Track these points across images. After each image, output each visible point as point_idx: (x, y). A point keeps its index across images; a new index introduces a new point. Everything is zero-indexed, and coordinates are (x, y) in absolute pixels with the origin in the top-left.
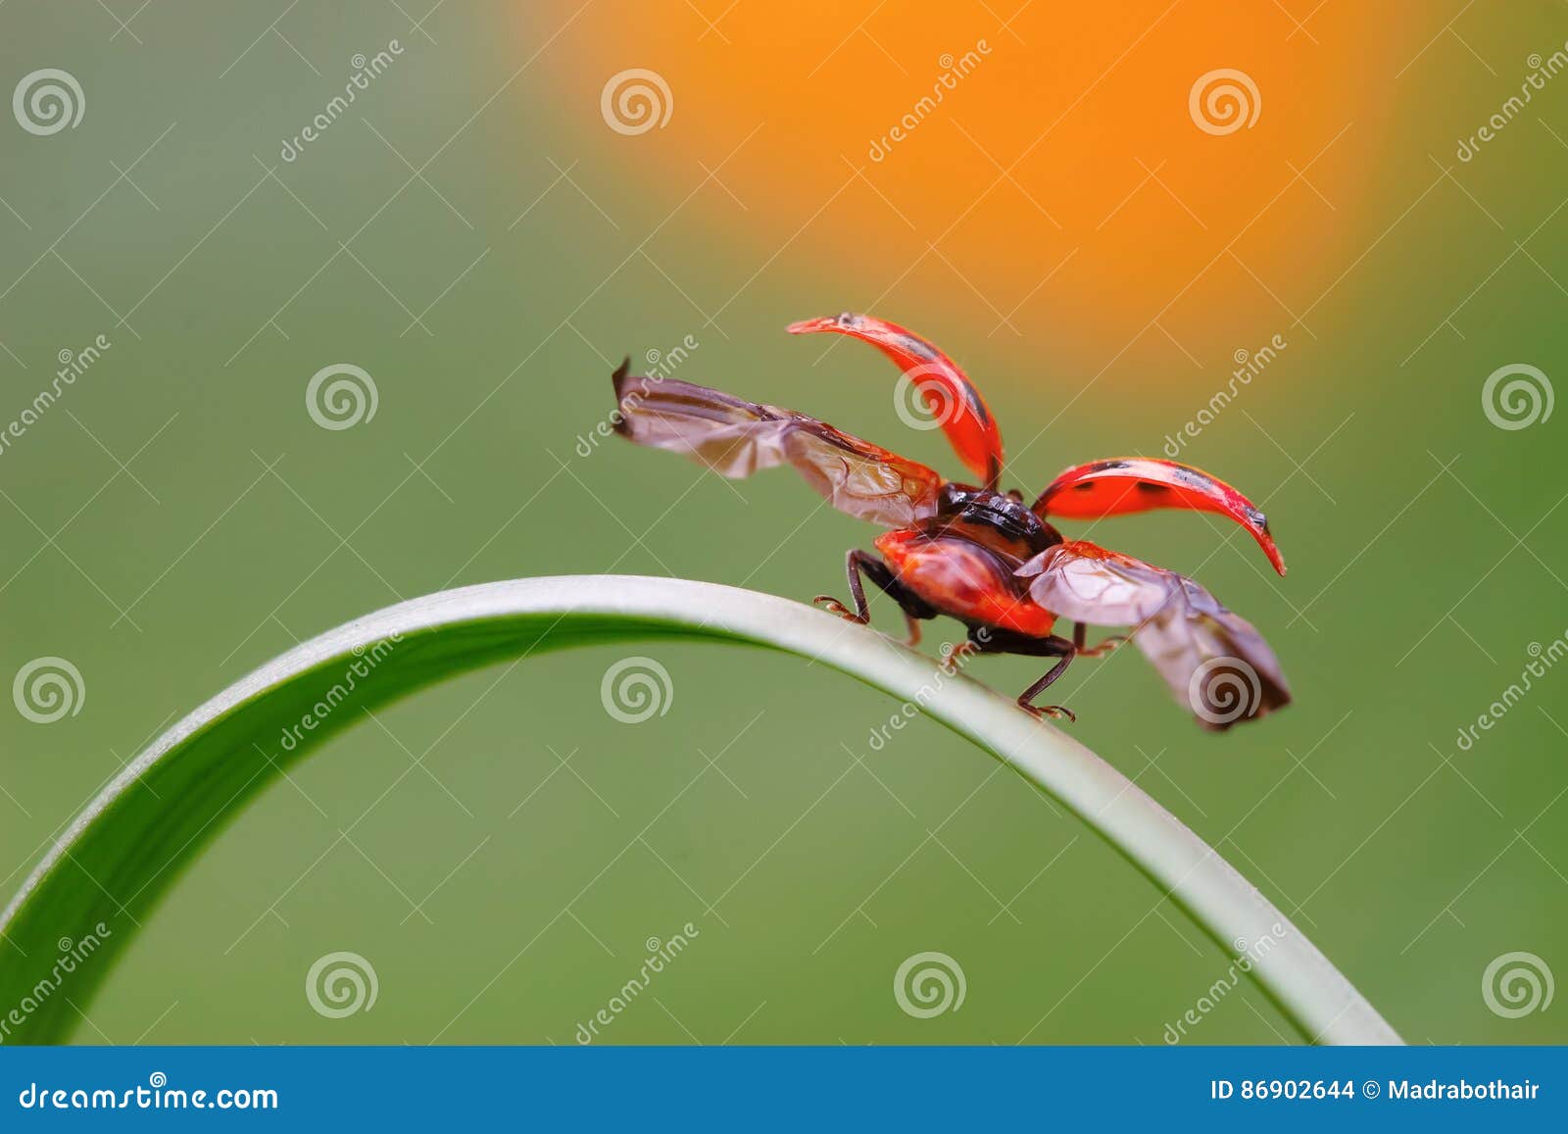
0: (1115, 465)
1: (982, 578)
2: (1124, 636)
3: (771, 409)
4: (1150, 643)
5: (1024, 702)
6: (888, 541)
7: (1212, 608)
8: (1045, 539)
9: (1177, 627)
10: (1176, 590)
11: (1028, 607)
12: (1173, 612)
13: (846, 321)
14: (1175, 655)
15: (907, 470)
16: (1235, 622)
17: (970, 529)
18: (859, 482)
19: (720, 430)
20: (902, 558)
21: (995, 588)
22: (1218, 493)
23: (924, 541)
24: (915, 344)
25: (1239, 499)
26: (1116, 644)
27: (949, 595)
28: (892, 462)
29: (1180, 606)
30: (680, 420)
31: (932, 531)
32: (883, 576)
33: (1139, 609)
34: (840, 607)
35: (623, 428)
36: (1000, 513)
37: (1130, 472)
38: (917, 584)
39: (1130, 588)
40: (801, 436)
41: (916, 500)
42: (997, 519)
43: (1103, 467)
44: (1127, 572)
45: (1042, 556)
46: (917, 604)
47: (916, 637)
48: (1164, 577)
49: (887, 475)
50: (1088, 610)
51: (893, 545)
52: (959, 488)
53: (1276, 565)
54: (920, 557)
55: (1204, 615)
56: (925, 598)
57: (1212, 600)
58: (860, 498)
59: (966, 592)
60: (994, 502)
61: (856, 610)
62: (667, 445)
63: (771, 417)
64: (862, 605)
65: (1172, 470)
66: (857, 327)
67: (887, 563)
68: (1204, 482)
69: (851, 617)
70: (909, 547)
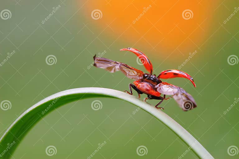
0: (170, 71)
1: (150, 88)
2: (171, 97)
3: (117, 62)
4: (175, 98)
5: (156, 107)
6: (135, 82)
7: (185, 92)
8: (159, 82)
9: (179, 95)
10: (179, 89)
11: (157, 92)
12: (179, 93)
13: (129, 49)
14: (179, 99)
15: (138, 71)
16: (188, 94)
17: (148, 80)
18: (131, 73)
19: (110, 65)
20: (137, 85)
21: (152, 89)
22: (186, 75)
23: (141, 82)
24: (139, 52)
25: (189, 76)
26: (170, 98)
27: (145, 90)
28: (136, 70)
29: (180, 92)
30: (104, 64)
31: (142, 81)
32: (135, 88)
33: (174, 92)
34: (128, 92)
35: (95, 65)
36: (152, 78)
37: (172, 72)
38: (140, 89)
39: (172, 89)
40: (122, 66)
41: (140, 76)
42: (152, 79)
43: (168, 71)
44: (172, 87)
45: (159, 84)
46: (140, 92)
47: (140, 97)
48: (177, 88)
49: (135, 72)
50: (166, 93)
51: (136, 83)
52: (146, 74)
53: (195, 86)
54: (140, 85)
55: (184, 93)
56: (141, 91)
57: (185, 91)
58: (131, 76)
59: (147, 90)
60: (151, 76)
61: (131, 93)
62: (101, 68)
63: (118, 63)
64: (131, 92)
65: (179, 71)
66: (131, 50)
67: (135, 86)
68: (183, 73)
69: (130, 94)
70: (139, 83)
